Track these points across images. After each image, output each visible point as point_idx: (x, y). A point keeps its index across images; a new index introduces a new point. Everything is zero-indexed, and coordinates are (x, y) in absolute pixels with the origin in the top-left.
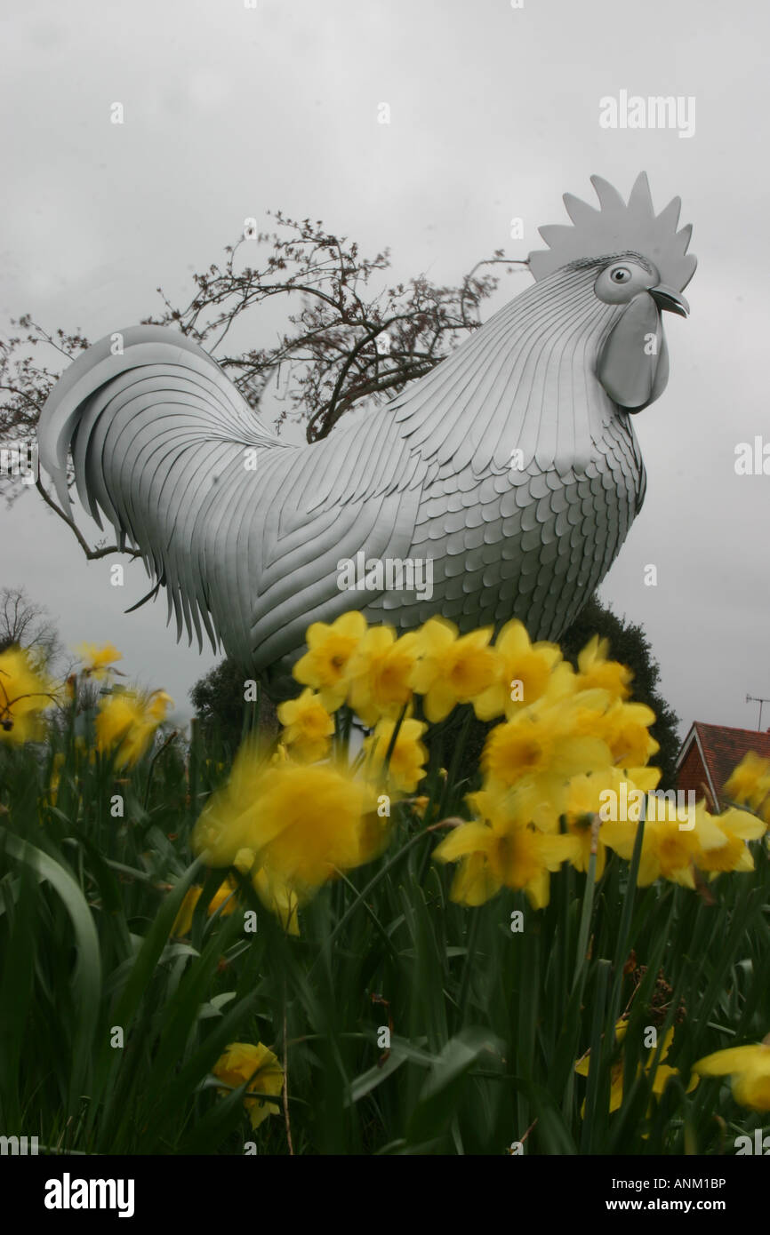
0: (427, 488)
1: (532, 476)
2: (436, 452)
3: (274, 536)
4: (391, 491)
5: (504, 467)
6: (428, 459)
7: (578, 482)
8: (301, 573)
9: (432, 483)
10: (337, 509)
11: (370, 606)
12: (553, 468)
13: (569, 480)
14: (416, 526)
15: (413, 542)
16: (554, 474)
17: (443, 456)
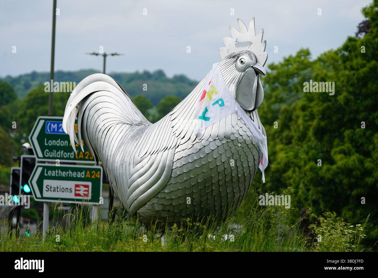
0: (177, 148)
1: (210, 142)
2: (180, 134)
3: (132, 166)
4: (166, 149)
5: (200, 139)
6: (177, 137)
7: (228, 142)
8: (140, 180)
9: (178, 146)
10: (149, 156)
11: (161, 192)
12: (217, 138)
13: (224, 141)
14: (173, 162)
15: (173, 168)
16: (218, 140)
17: (182, 136)
